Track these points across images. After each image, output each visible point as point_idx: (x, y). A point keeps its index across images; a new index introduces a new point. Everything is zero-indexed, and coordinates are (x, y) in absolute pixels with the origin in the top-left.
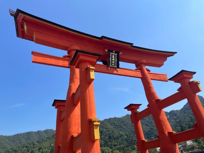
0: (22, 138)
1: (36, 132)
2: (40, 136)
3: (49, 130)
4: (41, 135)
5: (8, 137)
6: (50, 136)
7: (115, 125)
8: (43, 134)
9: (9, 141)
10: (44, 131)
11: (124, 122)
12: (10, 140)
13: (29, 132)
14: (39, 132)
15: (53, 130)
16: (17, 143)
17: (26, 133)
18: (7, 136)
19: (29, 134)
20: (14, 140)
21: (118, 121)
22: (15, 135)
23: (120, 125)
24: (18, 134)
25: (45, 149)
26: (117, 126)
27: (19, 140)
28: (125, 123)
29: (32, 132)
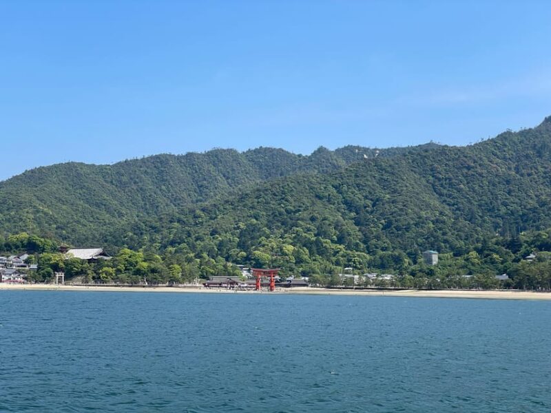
0: (143, 176)
1: (182, 157)
2: (196, 172)
3: (224, 151)
4: (200, 169)
5: (102, 170)
6: (228, 172)
7: (436, 178)
8: (206, 166)
9: (106, 181)
10: (208, 154)
11: (469, 168)
12: (109, 180)
13: (160, 155)
14: (189, 156)
15: (235, 151)
16: (130, 191)
17: (152, 157)
18: (97, 164)
19: (161, 162)
20: (120, 182)
21: (451, 163)
22: (119, 165)
23: (450, 179)
24: (129, 159)
25: (226, 233)
26: (439, 180)
27: (135, 183)
28: (470, 172)
29: (170, 155)
